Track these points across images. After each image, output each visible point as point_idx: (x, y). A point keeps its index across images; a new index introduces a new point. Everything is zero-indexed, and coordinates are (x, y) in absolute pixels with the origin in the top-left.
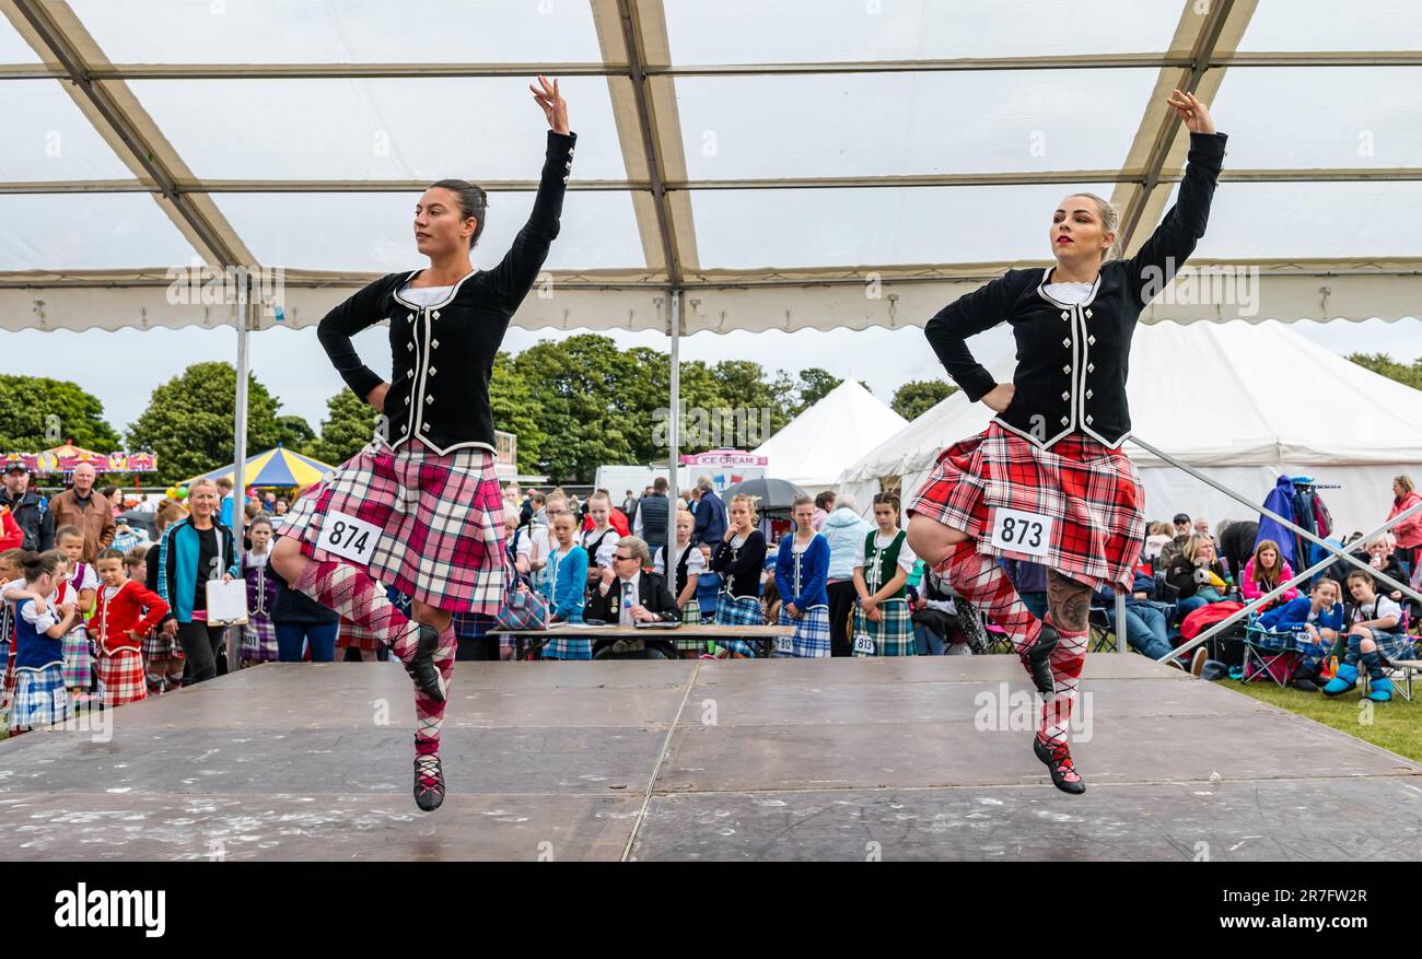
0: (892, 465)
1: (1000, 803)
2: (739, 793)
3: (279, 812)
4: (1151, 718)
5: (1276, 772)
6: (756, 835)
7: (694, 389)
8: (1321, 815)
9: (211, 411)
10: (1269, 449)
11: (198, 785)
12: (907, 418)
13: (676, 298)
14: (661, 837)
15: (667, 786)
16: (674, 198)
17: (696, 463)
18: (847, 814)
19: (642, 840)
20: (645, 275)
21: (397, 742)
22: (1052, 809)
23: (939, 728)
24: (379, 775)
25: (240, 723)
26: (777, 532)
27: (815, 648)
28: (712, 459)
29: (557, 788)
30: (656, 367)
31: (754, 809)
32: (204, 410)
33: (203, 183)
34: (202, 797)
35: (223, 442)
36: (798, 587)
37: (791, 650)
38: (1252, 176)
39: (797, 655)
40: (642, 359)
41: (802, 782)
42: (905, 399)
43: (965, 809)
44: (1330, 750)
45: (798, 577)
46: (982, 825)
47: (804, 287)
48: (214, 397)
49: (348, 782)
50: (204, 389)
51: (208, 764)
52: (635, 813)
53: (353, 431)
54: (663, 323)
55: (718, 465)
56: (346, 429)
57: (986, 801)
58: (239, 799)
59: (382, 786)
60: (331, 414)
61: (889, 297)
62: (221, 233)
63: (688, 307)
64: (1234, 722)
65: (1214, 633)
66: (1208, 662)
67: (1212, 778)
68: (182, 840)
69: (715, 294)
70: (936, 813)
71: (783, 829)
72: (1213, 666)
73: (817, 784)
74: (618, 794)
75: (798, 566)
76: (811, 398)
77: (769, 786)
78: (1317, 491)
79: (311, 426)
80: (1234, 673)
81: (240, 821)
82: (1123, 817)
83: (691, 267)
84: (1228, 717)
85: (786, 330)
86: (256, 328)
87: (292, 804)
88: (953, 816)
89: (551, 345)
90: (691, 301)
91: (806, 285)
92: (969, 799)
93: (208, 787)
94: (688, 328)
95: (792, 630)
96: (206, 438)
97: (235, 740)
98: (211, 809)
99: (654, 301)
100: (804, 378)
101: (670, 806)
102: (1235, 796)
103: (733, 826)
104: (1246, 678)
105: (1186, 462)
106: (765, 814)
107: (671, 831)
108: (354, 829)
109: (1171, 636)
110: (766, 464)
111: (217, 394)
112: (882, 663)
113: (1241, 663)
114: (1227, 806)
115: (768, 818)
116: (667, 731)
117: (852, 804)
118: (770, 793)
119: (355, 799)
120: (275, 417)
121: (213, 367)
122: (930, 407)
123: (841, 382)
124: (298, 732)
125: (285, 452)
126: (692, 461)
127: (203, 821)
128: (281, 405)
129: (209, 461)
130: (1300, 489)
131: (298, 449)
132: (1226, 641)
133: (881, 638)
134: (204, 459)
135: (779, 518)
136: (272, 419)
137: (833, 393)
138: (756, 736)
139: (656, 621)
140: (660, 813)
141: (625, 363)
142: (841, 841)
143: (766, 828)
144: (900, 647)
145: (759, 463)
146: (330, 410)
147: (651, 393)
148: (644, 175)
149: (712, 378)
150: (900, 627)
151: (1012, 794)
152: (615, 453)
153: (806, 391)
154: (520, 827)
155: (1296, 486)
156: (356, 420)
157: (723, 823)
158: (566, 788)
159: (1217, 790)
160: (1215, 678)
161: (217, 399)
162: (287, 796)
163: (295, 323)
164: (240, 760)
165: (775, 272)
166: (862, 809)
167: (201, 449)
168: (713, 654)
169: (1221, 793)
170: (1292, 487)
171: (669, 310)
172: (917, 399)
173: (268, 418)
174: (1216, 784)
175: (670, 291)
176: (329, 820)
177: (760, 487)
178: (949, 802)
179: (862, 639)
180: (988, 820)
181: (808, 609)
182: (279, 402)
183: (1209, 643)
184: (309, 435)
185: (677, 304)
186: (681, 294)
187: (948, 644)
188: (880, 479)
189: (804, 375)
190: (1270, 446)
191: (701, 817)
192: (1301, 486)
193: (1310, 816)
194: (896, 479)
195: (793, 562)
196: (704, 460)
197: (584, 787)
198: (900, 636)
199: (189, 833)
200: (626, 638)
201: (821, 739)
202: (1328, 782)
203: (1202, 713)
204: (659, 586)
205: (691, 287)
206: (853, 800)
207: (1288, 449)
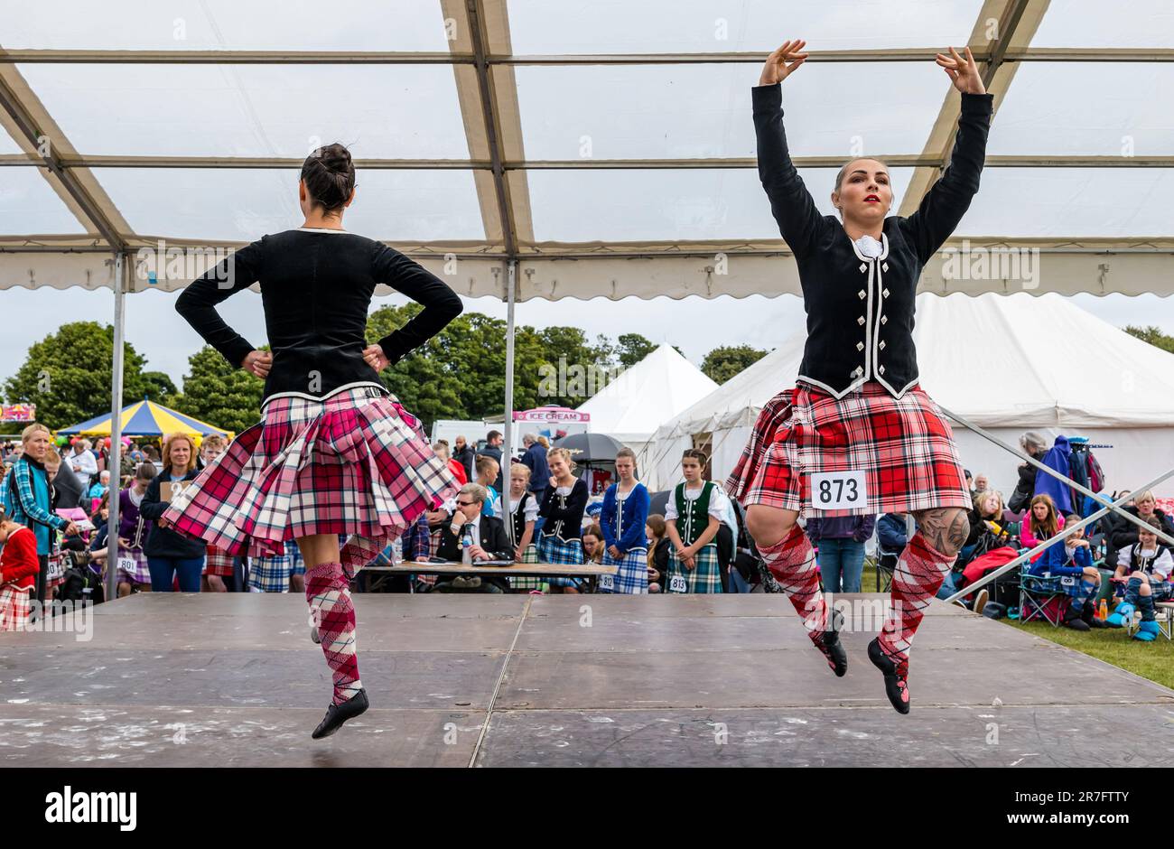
0: (702, 423)
1: (805, 722)
2: (570, 711)
3: (163, 722)
4: (939, 650)
5: (1053, 699)
6: (587, 747)
7: (522, 352)
8: (1092, 736)
9: (82, 367)
10: (1047, 412)
11: (89, 697)
12: (716, 381)
13: (512, 268)
14: (503, 747)
15: (508, 704)
16: (512, 176)
17: (524, 419)
18: (667, 730)
19: (486, 750)
20: (486, 247)
21: (264, 663)
22: (850, 728)
23: (749, 656)
24: (249, 691)
25: (122, 644)
26: (598, 482)
27: (633, 586)
28: (539, 415)
29: (408, 704)
30: (487, 332)
31: (585, 724)
32: (75, 366)
33: (84, 159)
34: (93, 708)
35: (94, 396)
36: (619, 530)
37: (611, 588)
38: (1040, 162)
39: (617, 592)
40: (475, 324)
41: (627, 702)
42: (714, 363)
43: (775, 728)
44: (1101, 680)
45: (620, 522)
46: (788, 741)
47: (629, 259)
48: (85, 354)
49: (222, 697)
50: (75, 347)
51: (97, 679)
52: (479, 727)
53: (212, 386)
54: (500, 290)
55: (545, 421)
56: (205, 384)
57: (792, 720)
58: (126, 710)
59: (252, 701)
60: (192, 370)
61: (706, 269)
62: (100, 204)
63: (523, 276)
64: (1014, 655)
65: (995, 577)
66: (988, 603)
67: (994, 703)
68: (78, 744)
69: (548, 264)
70: (748, 730)
71: (612, 743)
72: (993, 607)
73: (641, 704)
74: (463, 710)
75: (620, 512)
76: (628, 360)
77: (597, 705)
78: (1091, 450)
79: (173, 382)
80: (1012, 613)
81: (129, 729)
82: (915, 736)
83: (527, 240)
84: (1008, 650)
85: (612, 298)
86: (132, 290)
87: (173, 714)
88: (763, 733)
89: (392, 310)
90: (526, 271)
91: (631, 257)
92: (775, 719)
93: (98, 699)
94: (523, 296)
95: (614, 569)
96: (78, 391)
97: (119, 659)
98: (102, 718)
99: (493, 270)
100: (623, 343)
101: (509, 721)
102: (1015, 719)
103: (567, 739)
104: (1023, 618)
105: (974, 423)
106: (595, 729)
107: (512, 743)
108: (230, 737)
109: (956, 580)
110: (588, 420)
111: (87, 352)
112: (695, 599)
113: (1018, 605)
114: (1008, 728)
115: (597, 733)
116: (504, 657)
117: (672, 721)
118: (599, 711)
119: (229, 711)
120: (141, 372)
121: (83, 326)
122: (738, 371)
123: (657, 347)
124: (175, 653)
125: (151, 404)
126: (521, 416)
127: (94, 728)
128: (147, 362)
129: (81, 412)
130: (1075, 448)
131: (163, 402)
132: (1006, 584)
133: (693, 578)
134: (76, 409)
135: (601, 470)
136: (138, 375)
137: (650, 357)
138: (584, 661)
139: (491, 560)
140: (501, 727)
141: (460, 329)
142: (662, 753)
143: (597, 741)
144: (709, 587)
145: (582, 420)
146: (191, 366)
147: (482, 356)
148: (485, 156)
149: (540, 342)
150: (710, 569)
151: (815, 714)
152: (449, 410)
153: (625, 354)
154: (377, 738)
155: (1072, 446)
156: (215, 376)
157: (558, 736)
158: (415, 704)
159: (999, 714)
160: (996, 617)
161: (88, 356)
162: (169, 708)
163: (167, 286)
164: (125, 677)
165: (603, 245)
166: (681, 726)
167: (73, 401)
168: (541, 590)
169: (1001, 717)
170: (1068, 446)
171: (506, 279)
172: (726, 364)
173: (134, 374)
174: (998, 708)
175: (507, 261)
176: (207, 729)
177: (583, 441)
178: (758, 721)
179: (677, 578)
180: (794, 736)
181: (628, 550)
182: (144, 359)
183: (990, 586)
184: (172, 390)
185: (513, 273)
186: (517, 264)
187: (754, 585)
188: (692, 436)
189: (622, 339)
190: (1051, 408)
191: (538, 731)
192: (1077, 445)
193: (1082, 737)
194: (708, 435)
195: (616, 508)
196: (532, 416)
197: (432, 704)
198: (709, 577)
199: (84, 738)
200: (465, 575)
201: (643, 665)
202: (1098, 708)
203: (985, 647)
204: (497, 528)
205: (526, 258)
206: (674, 718)
207: (1065, 412)
